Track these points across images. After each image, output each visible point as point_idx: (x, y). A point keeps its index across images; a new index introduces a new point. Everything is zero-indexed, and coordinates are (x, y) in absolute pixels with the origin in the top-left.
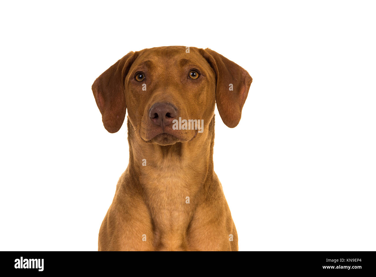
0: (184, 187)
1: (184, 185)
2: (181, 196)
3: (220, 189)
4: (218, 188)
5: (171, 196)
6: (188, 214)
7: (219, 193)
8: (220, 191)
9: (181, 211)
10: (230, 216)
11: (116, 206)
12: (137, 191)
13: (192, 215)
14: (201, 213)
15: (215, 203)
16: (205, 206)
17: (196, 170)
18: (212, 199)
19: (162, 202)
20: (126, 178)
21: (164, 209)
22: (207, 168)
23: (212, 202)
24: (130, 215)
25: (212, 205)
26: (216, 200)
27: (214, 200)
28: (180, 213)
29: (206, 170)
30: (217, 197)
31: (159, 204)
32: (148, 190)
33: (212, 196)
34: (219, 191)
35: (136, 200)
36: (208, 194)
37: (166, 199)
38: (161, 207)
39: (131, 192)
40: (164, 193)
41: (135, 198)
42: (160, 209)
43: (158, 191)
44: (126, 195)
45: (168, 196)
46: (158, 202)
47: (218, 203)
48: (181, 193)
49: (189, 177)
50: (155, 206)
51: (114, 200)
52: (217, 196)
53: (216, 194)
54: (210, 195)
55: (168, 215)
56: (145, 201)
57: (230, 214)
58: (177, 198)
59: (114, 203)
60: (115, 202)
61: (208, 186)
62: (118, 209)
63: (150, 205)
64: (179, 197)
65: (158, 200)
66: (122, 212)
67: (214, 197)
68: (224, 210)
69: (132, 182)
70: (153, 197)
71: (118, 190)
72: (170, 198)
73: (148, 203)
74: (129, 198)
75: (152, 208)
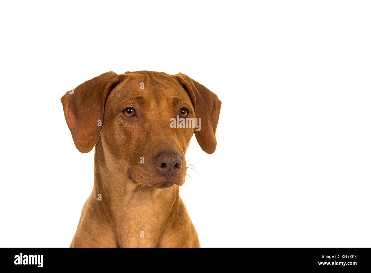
0: (153, 215)
1: (152, 213)
2: (149, 224)
3: (186, 213)
4: (184, 212)
5: (140, 224)
6: (155, 241)
7: (185, 217)
8: (187, 215)
9: (148, 239)
10: (197, 238)
11: (82, 232)
12: (105, 218)
13: (158, 243)
14: (168, 240)
15: (182, 228)
16: (173, 233)
17: (165, 199)
18: (179, 225)
19: (130, 230)
20: (93, 204)
21: (132, 236)
22: (175, 195)
23: (179, 228)
24: (97, 242)
25: (179, 231)
26: (182, 225)
27: (181, 225)
28: (148, 240)
29: (174, 197)
30: (184, 222)
31: (127, 232)
32: (116, 217)
33: (179, 222)
34: (185, 215)
35: (104, 227)
36: (175, 220)
37: (135, 227)
38: (129, 234)
39: (99, 219)
40: (133, 221)
41: (103, 225)
42: (127, 236)
43: (127, 218)
44: (93, 221)
45: (137, 223)
46: (126, 229)
47: (185, 228)
48: (149, 221)
49: (158, 206)
50: (123, 233)
51: (78, 226)
52: (184, 220)
53: (183, 220)
54: (177, 220)
55: (135, 242)
56: (113, 228)
57: (197, 236)
58: (145, 225)
59: (79, 230)
60: (80, 228)
61: (175, 212)
62: (83, 236)
63: (118, 232)
64: (147, 225)
65: (126, 227)
66: (88, 238)
67: (181, 222)
68: (191, 233)
69: (100, 207)
70: (122, 224)
71: (84, 216)
72: (139, 226)
73: (116, 229)
74: (96, 225)
75: (120, 235)
